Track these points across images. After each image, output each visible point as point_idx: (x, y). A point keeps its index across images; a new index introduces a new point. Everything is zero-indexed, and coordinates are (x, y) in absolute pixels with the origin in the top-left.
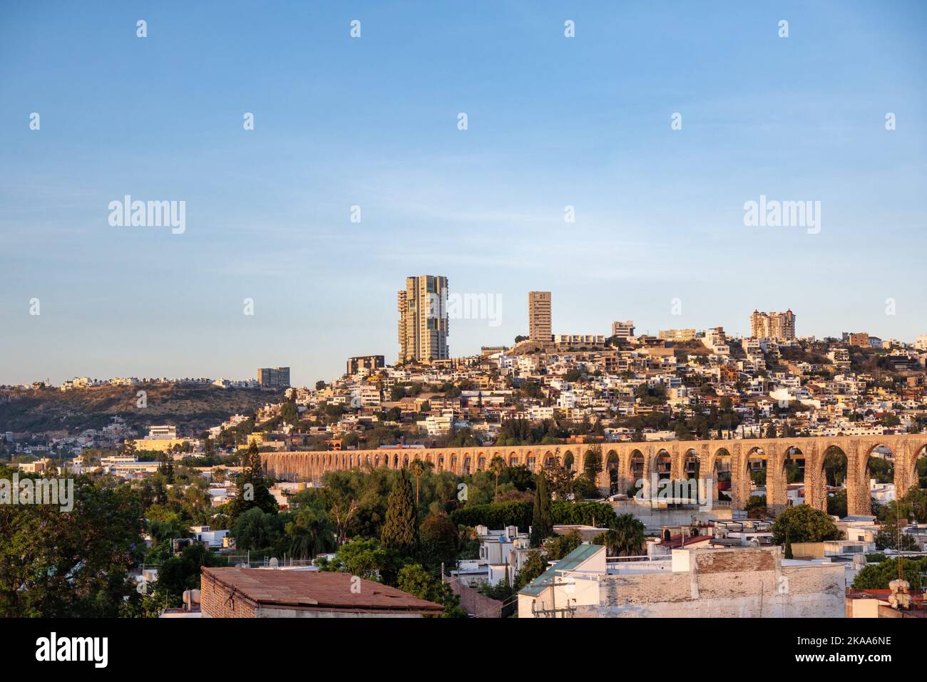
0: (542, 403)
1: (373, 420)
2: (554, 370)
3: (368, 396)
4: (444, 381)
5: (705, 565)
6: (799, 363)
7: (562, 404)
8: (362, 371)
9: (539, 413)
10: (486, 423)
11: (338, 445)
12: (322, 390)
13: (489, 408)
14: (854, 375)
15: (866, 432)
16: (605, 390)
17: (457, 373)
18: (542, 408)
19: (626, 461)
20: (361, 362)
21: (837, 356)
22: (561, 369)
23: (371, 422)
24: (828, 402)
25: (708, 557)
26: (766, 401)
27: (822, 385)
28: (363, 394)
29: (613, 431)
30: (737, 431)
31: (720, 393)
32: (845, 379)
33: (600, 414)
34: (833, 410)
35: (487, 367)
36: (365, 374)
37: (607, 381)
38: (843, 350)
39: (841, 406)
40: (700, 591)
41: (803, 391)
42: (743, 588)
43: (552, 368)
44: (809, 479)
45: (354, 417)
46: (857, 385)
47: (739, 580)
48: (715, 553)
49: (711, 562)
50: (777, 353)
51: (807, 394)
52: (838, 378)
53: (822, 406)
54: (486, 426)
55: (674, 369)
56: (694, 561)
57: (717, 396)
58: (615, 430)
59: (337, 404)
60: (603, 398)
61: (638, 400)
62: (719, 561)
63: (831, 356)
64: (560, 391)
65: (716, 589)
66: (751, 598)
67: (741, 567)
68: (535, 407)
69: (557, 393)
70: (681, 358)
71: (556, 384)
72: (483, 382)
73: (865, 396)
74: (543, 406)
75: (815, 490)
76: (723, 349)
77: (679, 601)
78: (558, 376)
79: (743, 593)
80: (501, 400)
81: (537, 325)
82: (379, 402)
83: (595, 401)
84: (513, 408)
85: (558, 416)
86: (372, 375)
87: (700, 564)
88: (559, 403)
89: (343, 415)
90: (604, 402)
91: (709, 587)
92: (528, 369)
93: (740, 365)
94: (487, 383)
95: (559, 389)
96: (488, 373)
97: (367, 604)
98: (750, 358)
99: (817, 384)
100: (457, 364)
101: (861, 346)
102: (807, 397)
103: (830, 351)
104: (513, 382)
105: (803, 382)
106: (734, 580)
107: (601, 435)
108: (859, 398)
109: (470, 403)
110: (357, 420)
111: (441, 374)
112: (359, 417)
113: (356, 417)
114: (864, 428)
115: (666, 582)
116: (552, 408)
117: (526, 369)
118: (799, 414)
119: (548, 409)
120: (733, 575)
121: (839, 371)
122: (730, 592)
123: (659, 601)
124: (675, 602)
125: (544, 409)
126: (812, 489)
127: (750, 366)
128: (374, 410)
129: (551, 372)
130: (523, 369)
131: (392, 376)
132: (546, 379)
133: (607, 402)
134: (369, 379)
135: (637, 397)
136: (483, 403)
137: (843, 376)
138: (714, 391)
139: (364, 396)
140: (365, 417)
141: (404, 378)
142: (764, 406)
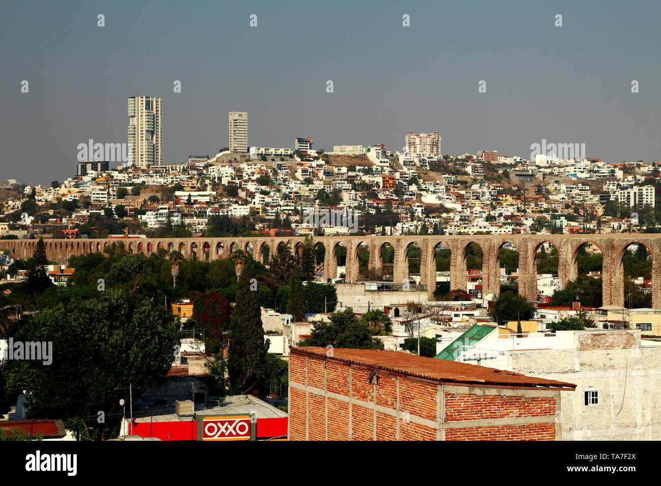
0: (240, 203)
1: (102, 214)
2: (249, 176)
3: (98, 194)
4: (160, 182)
5: (585, 343)
6: (443, 174)
7: (256, 204)
8: (92, 173)
9: (238, 210)
10: (195, 218)
11: (73, 234)
12: (58, 189)
13: (198, 206)
14: (486, 184)
15: (499, 230)
16: (291, 193)
17: (171, 176)
18: (240, 207)
19: (331, 250)
20: (89, 166)
21: (474, 169)
22: (255, 175)
23: (101, 215)
24: (468, 206)
25: (587, 338)
26: (418, 204)
27: (463, 192)
28: (93, 192)
29: (298, 226)
30: (396, 227)
31: (381, 196)
32: (480, 188)
33: (287, 212)
34: (472, 213)
35: (195, 172)
36: (93, 176)
37: (291, 185)
38: (478, 165)
39: (478, 209)
40: (581, 365)
41: (448, 197)
42: (613, 362)
43: (247, 174)
44: (486, 268)
45: (86, 211)
46: (490, 192)
47: (609, 356)
48: (592, 334)
49: (589, 342)
50: (426, 166)
51: (451, 199)
52: (475, 187)
53: (462, 208)
54: (195, 220)
55: (345, 177)
56: (577, 341)
57: (380, 200)
58: (300, 225)
59: (72, 200)
60: (289, 199)
61: (317, 201)
62: (595, 340)
63: (469, 169)
64: (254, 193)
65: (593, 364)
66: (619, 370)
67: (611, 346)
68: (236, 206)
69: (252, 195)
70: (351, 168)
71: (251, 187)
72: (192, 184)
73: (496, 201)
74: (241, 205)
75: (491, 277)
76: (384, 162)
77: (566, 372)
78: (253, 181)
79: (612, 367)
80: (207, 199)
81: (235, 139)
82: (106, 199)
83: (283, 201)
84: (217, 206)
85: (254, 212)
86: (100, 177)
87: (582, 344)
88: (254, 203)
89: (76, 209)
90: (290, 202)
91: (588, 361)
92: (229, 174)
93: (397, 175)
94: (195, 185)
95: (254, 191)
96: (196, 177)
97: (519, 382)
98: (405, 169)
99: (458, 191)
100: (170, 169)
101: (492, 162)
102: (451, 201)
103: (469, 165)
104: (216, 185)
105: (448, 190)
106: (606, 356)
107: (289, 229)
108: (492, 204)
109: (181, 201)
110: (89, 214)
111: (158, 177)
112: (90, 211)
113: (88, 211)
114: (497, 227)
115: (556, 357)
116: (248, 207)
117: (227, 175)
118: (444, 215)
119: (245, 207)
120: (605, 352)
121: (475, 181)
122: (603, 366)
123: (551, 373)
124: (563, 373)
125: (243, 207)
126: (489, 276)
127: (405, 176)
128: (102, 206)
129: (247, 178)
130: (225, 175)
131: (117, 178)
132: (243, 183)
133: (292, 202)
134: (97, 180)
135: (316, 199)
136: (192, 201)
137: (479, 185)
138: (377, 195)
139: (94, 194)
140: (95, 211)
141: (126, 180)
142: (417, 208)
